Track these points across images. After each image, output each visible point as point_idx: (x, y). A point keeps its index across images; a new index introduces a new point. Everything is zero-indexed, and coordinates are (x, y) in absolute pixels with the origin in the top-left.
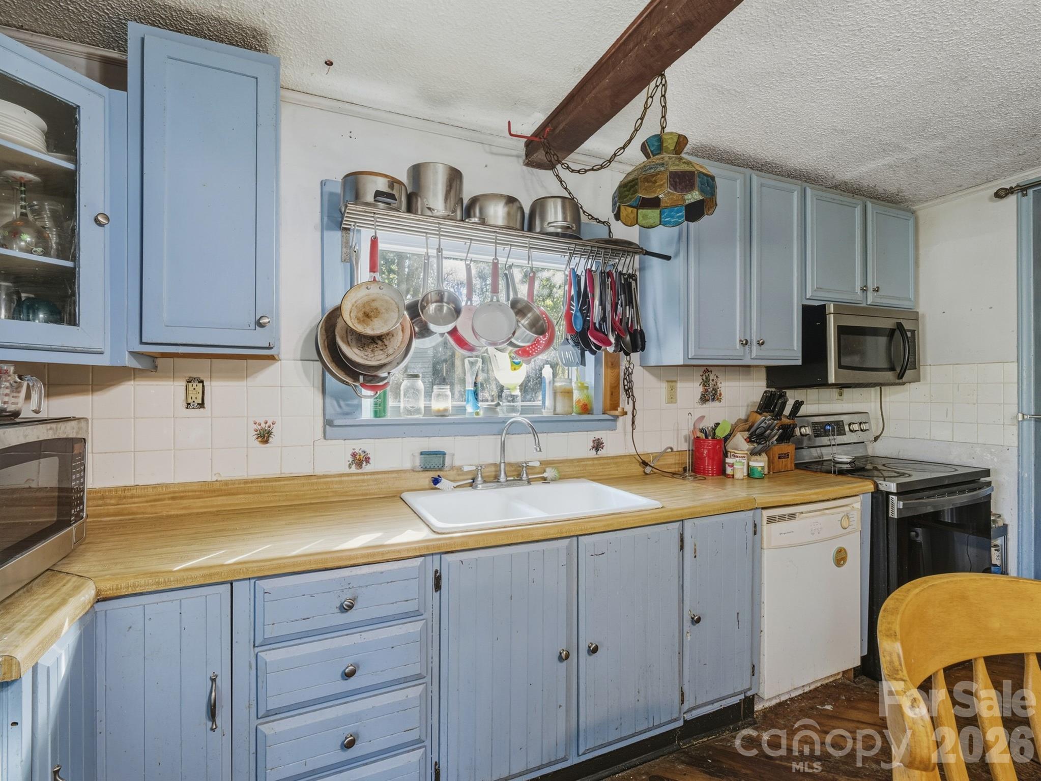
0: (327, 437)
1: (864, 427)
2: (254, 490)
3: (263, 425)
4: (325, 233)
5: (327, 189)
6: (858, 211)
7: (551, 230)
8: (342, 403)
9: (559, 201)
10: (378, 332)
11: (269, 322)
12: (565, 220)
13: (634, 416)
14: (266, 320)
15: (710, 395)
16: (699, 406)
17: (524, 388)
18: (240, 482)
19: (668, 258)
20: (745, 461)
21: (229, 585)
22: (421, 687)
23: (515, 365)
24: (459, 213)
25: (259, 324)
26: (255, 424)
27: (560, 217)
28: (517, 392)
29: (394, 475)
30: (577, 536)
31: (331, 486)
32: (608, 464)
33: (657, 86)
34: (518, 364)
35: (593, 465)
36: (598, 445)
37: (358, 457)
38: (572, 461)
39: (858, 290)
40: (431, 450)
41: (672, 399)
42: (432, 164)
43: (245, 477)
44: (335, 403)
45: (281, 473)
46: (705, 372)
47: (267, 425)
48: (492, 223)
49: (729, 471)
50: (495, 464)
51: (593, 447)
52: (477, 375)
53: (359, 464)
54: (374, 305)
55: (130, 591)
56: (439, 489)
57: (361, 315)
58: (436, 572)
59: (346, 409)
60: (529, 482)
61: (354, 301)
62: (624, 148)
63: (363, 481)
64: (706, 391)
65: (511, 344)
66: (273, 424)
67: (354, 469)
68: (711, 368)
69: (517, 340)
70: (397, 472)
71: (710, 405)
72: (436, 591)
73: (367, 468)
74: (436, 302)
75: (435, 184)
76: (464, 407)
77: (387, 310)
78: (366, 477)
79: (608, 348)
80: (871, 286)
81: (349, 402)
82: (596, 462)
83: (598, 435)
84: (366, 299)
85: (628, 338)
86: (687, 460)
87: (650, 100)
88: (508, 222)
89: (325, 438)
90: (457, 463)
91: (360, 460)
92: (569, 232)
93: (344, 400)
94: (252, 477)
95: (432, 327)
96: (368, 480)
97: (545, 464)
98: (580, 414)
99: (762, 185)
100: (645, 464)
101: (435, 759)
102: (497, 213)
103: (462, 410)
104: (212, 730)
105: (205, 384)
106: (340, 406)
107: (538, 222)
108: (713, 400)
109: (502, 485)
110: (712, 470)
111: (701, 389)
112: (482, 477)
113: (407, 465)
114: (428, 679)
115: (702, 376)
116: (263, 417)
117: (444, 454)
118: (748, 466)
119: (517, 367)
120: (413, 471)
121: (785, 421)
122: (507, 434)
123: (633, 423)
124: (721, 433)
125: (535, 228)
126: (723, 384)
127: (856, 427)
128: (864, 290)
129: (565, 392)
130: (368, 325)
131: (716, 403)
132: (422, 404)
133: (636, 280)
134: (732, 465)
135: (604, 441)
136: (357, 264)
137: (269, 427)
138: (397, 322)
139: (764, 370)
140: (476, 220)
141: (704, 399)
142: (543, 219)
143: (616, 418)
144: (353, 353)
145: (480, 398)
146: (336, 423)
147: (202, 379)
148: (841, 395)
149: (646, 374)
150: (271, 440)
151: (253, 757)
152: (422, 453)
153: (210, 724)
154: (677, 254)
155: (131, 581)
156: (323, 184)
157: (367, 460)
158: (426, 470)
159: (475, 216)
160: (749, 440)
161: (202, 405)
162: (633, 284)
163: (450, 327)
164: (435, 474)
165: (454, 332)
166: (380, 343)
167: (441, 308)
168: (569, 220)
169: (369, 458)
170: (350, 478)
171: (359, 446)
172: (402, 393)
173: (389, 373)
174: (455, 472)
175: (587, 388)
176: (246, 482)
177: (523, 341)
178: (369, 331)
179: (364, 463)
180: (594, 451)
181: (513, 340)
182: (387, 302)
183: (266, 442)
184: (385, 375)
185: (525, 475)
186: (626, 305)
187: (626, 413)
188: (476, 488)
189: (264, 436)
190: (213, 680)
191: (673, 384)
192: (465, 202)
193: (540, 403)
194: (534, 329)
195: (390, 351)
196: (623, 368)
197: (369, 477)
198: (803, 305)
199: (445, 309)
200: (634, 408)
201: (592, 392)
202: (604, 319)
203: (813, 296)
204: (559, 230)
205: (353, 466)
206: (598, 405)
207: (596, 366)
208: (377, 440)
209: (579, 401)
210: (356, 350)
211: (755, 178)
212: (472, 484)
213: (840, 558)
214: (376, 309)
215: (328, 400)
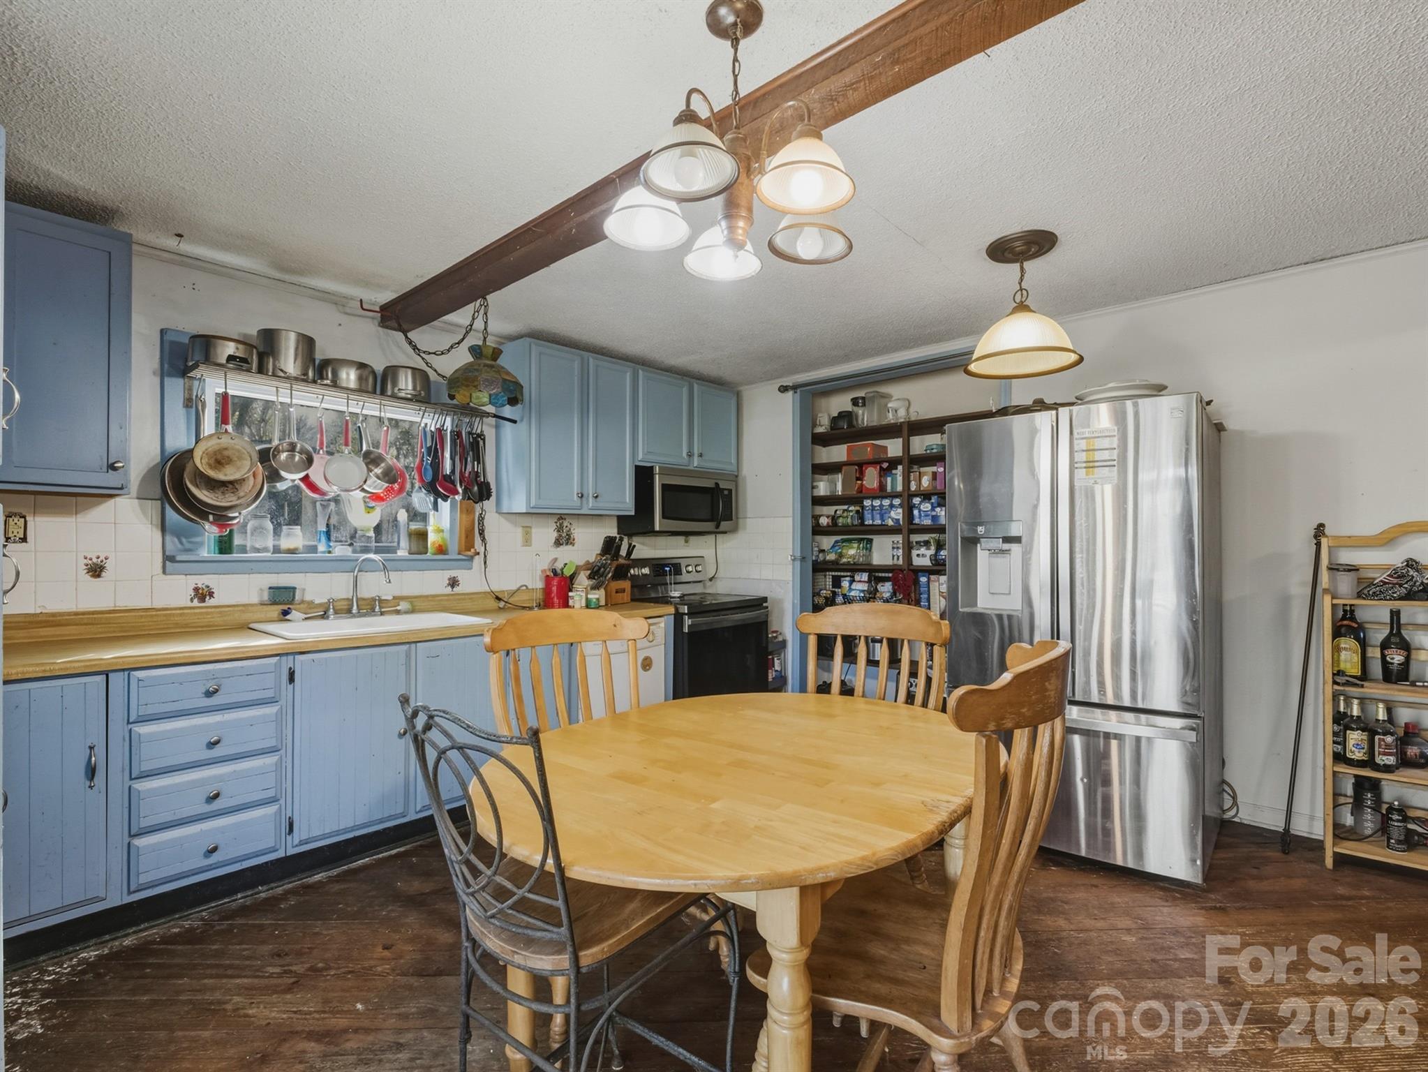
0: (167, 571)
1: (699, 568)
2: (85, 621)
3: (95, 560)
4: (167, 380)
5: (168, 338)
6: (685, 390)
7: (402, 394)
8: (184, 540)
9: (409, 372)
10: (231, 478)
11: (123, 467)
12: (414, 389)
13: (485, 556)
14: (120, 465)
15: (564, 539)
16: (553, 549)
17: (378, 529)
18: (69, 614)
19: (515, 422)
20: (584, 594)
21: (105, 676)
22: (277, 757)
23: (370, 509)
24: (311, 374)
25: (112, 467)
26: (86, 558)
27: (410, 387)
28: (372, 534)
29: (240, 608)
30: (416, 642)
31: (172, 619)
32: (464, 599)
33: (481, 305)
34: (373, 508)
35: (448, 600)
36: (453, 583)
37: (200, 591)
38: (427, 597)
39: (684, 455)
40: (280, 585)
41: (527, 541)
42: (284, 332)
43: (74, 610)
44: (176, 540)
45: (115, 606)
46: (559, 519)
47: (99, 560)
48: (344, 385)
49: (571, 603)
50: (348, 599)
51: (449, 584)
52: (329, 517)
53: (202, 599)
54: (226, 453)
55: (20, 677)
56: (289, 620)
57: (212, 461)
58: (290, 669)
59: (188, 546)
60: (382, 614)
61: (204, 449)
62: (459, 343)
63: (207, 613)
64: (560, 536)
65: (363, 490)
66: (106, 559)
67: (196, 603)
68: (566, 516)
69: (370, 486)
70: (244, 605)
71: (565, 549)
72: (290, 684)
73: (210, 602)
74: (288, 451)
75: (287, 348)
76: (316, 546)
77: (240, 458)
78: (209, 610)
79: (456, 497)
80: (696, 452)
81: (190, 540)
82: (451, 597)
83: (453, 573)
84: (217, 448)
85: (476, 488)
86: (539, 596)
87: (476, 314)
88: (360, 385)
89: (164, 572)
90: (308, 598)
91: (202, 594)
92: (418, 398)
93: (186, 538)
94: (82, 610)
95: (283, 473)
96: (212, 612)
97: (397, 599)
98: (435, 554)
99: (597, 366)
100: (498, 599)
101: (289, 814)
102: (349, 377)
103: (313, 549)
104: (91, 787)
105: (28, 518)
106: (181, 543)
107: (389, 387)
108: (567, 544)
109: (354, 616)
110: (559, 603)
111: (555, 534)
112: (333, 608)
113: (255, 599)
114: (283, 752)
115: (556, 523)
116: (95, 552)
117: (294, 589)
118: (587, 599)
119: (371, 510)
120: (262, 604)
121: (621, 561)
122: (359, 571)
123: (485, 563)
124: (568, 572)
125: (386, 392)
126: (576, 531)
127: (690, 569)
128: (690, 455)
129: (420, 534)
130: (220, 471)
131: (570, 547)
132: (270, 543)
133: (484, 440)
134: (573, 598)
135: (459, 579)
136: (203, 411)
137: (102, 561)
138: (249, 470)
139: (616, 518)
140: (328, 382)
141: (558, 543)
142: (395, 384)
143: (471, 558)
144: (203, 495)
145: (332, 538)
146: (178, 558)
147: (24, 514)
148: (686, 542)
149: (502, 520)
150: (103, 574)
151: (126, 811)
152: (270, 588)
153: (88, 783)
154: (522, 420)
155: (20, 669)
156: (163, 332)
157: (211, 594)
158: (274, 603)
159: (327, 379)
160: (590, 577)
161: (24, 539)
162: (481, 443)
163: (302, 475)
164: (286, 607)
165: (306, 479)
166: (231, 486)
167: (293, 456)
168: (418, 389)
169: (213, 593)
170: (192, 611)
171: (202, 581)
172: (249, 531)
173: (240, 514)
174: (306, 605)
175: (442, 531)
176: (76, 614)
177: (375, 488)
178: (221, 476)
179: (208, 597)
180: (449, 588)
181: (365, 487)
182: (239, 451)
183: (99, 576)
184: (237, 514)
185: (378, 607)
186: (474, 461)
187: (478, 554)
188: (328, 618)
189: (96, 570)
190: (91, 748)
191: (528, 529)
192: (317, 362)
193: (395, 544)
194: (387, 478)
195: (242, 494)
196: (477, 514)
197: (213, 610)
198: (636, 466)
199: (297, 458)
200: (485, 549)
201: (447, 535)
202: (453, 471)
203: (642, 458)
204: (409, 396)
205: (196, 600)
206: (453, 548)
207: (451, 512)
208: (221, 576)
209: (434, 543)
210: (206, 493)
211: (591, 360)
212: (324, 616)
213: (647, 664)
214: (228, 457)
215: (168, 538)
